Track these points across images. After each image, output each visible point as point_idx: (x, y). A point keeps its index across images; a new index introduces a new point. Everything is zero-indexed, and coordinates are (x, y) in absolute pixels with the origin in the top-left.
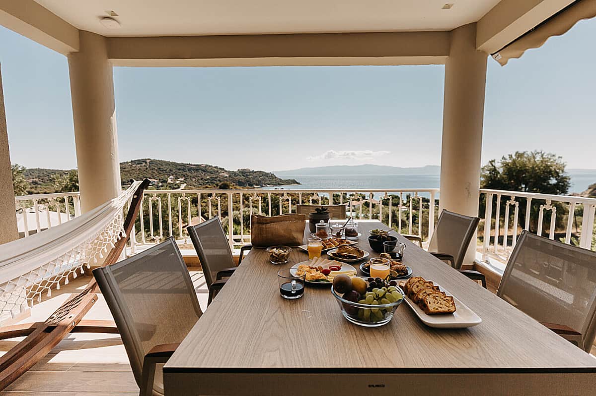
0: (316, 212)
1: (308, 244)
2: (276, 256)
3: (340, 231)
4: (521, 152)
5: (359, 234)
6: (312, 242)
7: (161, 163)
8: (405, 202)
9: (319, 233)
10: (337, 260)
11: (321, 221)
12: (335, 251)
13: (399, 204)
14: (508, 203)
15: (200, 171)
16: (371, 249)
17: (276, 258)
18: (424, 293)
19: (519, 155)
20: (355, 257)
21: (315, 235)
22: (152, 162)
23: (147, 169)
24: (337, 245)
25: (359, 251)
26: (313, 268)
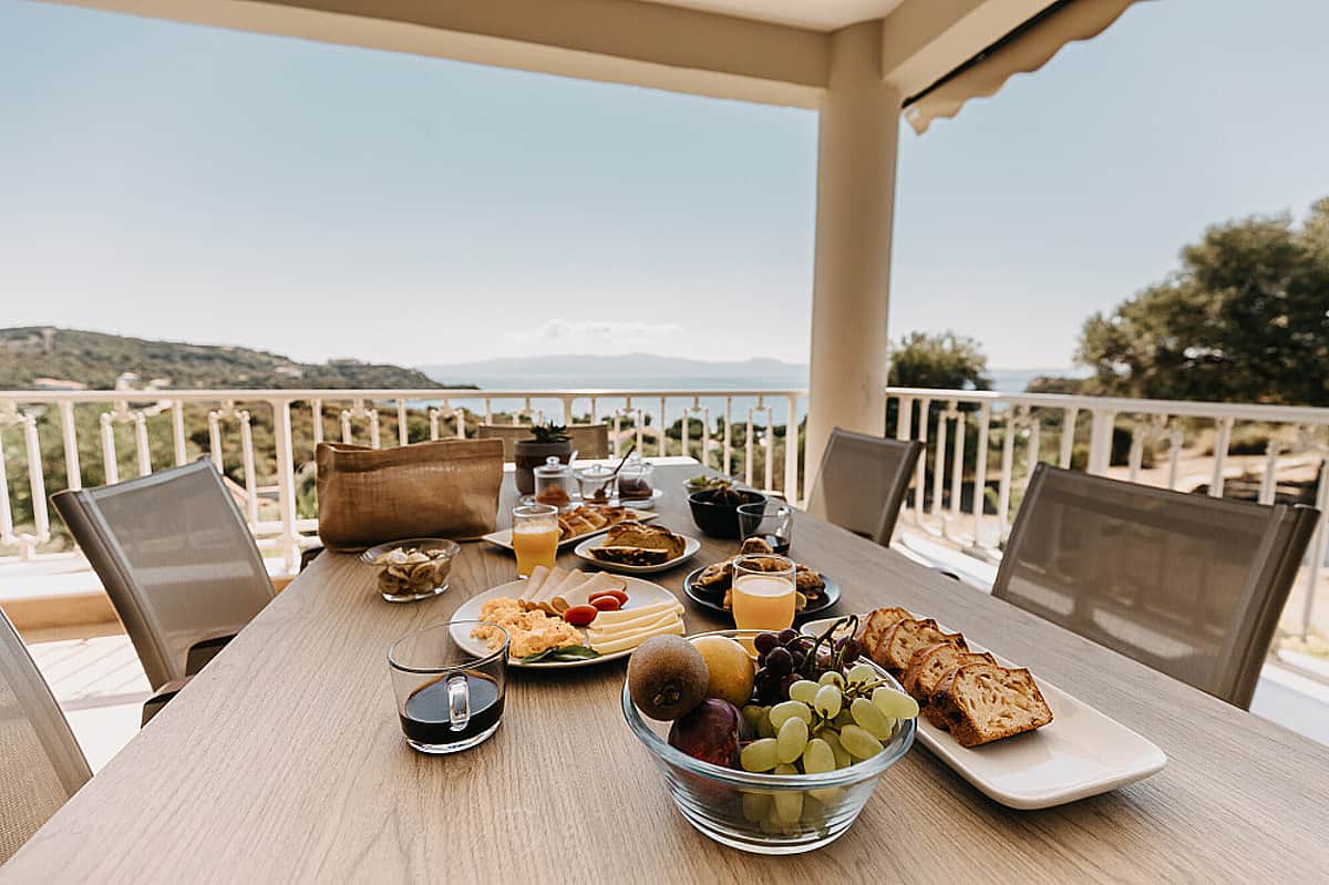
0: (534, 437)
1: (513, 527)
2: (401, 575)
3: (605, 487)
4: (920, 332)
5: (655, 491)
6: (527, 519)
7: (95, 338)
8: (714, 431)
9: (543, 495)
10: (611, 571)
11: (548, 460)
12: (601, 542)
13: (702, 435)
14: (943, 416)
15: (218, 362)
16: (699, 529)
17: (402, 581)
18: (936, 665)
19: (918, 338)
20: (662, 558)
21: (533, 501)
22: (61, 335)
23: (44, 353)
24: (602, 524)
25: (673, 538)
26: (535, 607)
